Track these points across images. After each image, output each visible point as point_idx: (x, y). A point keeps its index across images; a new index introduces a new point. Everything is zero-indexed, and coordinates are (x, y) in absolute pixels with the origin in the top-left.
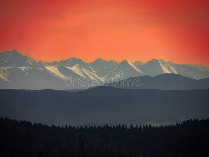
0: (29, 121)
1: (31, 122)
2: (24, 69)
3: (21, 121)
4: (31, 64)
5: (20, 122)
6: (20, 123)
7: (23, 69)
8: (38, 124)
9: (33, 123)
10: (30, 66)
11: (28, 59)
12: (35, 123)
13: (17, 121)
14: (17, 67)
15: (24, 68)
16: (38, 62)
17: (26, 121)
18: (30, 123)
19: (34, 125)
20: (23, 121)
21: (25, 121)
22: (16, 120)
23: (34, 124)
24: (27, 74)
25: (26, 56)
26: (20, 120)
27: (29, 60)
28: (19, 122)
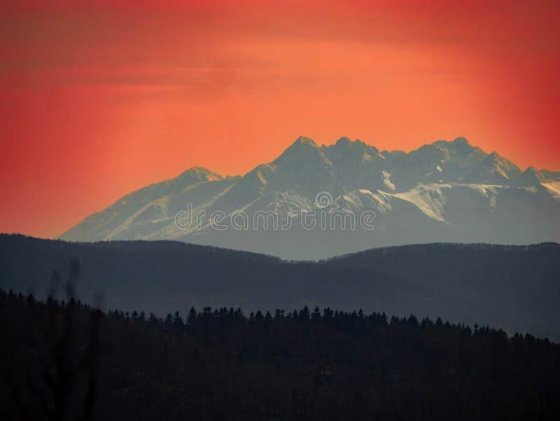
0: (501, 330)
1: (504, 330)
2: (486, 189)
3: (478, 329)
4: (505, 175)
5: (476, 330)
6: (475, 334)
7: (483, 188)
8: (524, 336)
9: (510, 336)
10: (504, 181)
11: (497, 163)
12: (516, 335)
13: (468, 329)
14: (467, 183)
15: (486, 186)
16: (524, 171)
17: (490, 328)
18: (502, 334)
19: (512, 338)
20: (482, 329)
21: (488, 328)
22: (466, 327)
23: (512, 336)
24: (493, 202)
25: (492, 154)
26: (476, 326)
27: (500, 166)
28: (473, 331)
